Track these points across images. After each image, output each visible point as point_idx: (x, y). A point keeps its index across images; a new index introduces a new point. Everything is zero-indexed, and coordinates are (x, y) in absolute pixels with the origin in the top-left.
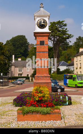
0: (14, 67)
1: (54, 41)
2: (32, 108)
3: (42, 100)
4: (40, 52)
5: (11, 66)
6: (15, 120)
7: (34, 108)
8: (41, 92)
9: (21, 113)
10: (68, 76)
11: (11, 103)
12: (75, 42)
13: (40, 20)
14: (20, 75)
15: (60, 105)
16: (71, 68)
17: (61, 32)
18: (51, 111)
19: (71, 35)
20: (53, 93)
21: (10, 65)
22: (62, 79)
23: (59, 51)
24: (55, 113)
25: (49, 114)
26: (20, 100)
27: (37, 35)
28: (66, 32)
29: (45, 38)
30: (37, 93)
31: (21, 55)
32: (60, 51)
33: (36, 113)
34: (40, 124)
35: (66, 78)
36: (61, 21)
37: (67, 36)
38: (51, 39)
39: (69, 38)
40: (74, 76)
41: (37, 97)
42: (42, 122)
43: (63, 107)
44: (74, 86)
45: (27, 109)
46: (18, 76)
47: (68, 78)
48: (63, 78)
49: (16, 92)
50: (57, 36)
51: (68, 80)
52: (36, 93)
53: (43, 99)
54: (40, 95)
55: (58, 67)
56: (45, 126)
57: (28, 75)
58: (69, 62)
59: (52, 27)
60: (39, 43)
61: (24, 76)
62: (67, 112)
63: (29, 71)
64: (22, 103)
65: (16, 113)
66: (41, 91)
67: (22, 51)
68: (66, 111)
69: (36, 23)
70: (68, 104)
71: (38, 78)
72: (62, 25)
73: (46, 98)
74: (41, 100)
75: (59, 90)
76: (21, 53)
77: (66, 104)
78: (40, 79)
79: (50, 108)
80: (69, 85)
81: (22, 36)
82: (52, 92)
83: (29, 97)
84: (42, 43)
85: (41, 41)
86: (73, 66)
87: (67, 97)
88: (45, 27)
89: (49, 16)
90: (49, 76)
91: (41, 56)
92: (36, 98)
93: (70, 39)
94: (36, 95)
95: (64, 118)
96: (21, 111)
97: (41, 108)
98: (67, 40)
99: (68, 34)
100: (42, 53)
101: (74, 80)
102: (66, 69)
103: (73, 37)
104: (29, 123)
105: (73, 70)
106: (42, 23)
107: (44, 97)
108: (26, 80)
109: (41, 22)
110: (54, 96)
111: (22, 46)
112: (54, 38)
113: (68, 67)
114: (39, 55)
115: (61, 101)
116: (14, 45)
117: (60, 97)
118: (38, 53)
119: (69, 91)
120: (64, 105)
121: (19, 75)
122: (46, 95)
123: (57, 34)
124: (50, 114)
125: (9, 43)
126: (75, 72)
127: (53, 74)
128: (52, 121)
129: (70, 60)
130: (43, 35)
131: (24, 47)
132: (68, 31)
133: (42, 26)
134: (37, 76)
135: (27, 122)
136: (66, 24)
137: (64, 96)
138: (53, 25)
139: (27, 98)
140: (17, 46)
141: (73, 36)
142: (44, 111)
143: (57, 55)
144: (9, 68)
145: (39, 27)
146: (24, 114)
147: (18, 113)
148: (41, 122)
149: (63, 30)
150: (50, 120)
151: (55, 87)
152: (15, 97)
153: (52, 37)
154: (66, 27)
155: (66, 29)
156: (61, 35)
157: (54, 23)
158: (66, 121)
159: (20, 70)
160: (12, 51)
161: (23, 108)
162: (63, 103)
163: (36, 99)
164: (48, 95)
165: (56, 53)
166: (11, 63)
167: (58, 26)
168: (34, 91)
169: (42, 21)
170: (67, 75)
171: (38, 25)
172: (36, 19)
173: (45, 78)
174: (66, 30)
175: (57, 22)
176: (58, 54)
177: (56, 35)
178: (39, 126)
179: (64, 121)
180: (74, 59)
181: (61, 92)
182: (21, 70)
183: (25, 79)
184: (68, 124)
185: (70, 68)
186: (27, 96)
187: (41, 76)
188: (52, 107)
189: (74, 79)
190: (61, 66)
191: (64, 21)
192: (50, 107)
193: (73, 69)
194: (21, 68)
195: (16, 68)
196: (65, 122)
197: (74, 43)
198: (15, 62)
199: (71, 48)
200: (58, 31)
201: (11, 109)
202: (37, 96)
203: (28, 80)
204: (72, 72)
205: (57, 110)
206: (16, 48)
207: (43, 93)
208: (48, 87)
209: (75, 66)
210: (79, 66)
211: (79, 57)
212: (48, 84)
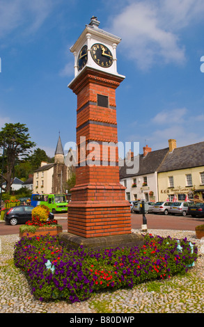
4: (98, 122)
13: (98, 46)
17: (20, 138)
19: (33, 143)
27: (92, 77)
28: (28, 138)
29: (109, 89)
39: (30, 147)
59: (8, 130)
60: (96, 99)
71: (96, 194)
72: (22, 130)
78: (103, 197)
85: (99, 96)
86: (31, 185)
91: (101, 133)
99: (29, 142)
100: (102, 127)
102: (21, 188)
106: (103, 54)
113: (24, 186)
114: (96, 129)
118: (94, 126)
126: (34, 192)
130: (107, 80)
133: (102, 61)
134: (94, 187)
136: (27, 129)
145: (96, 61)
157: (11, 125)
171: (94, 55)
172: (88, 40)
174: (28, 136)
175: (16, 124)
180: (33, 175)
185: (27, 187)
193: (32, 188)
204: (30, 192)
208: (123, 218)
209: (35, 184)
210: (40, 184)
211: (40, 173)
212: (124, 211)
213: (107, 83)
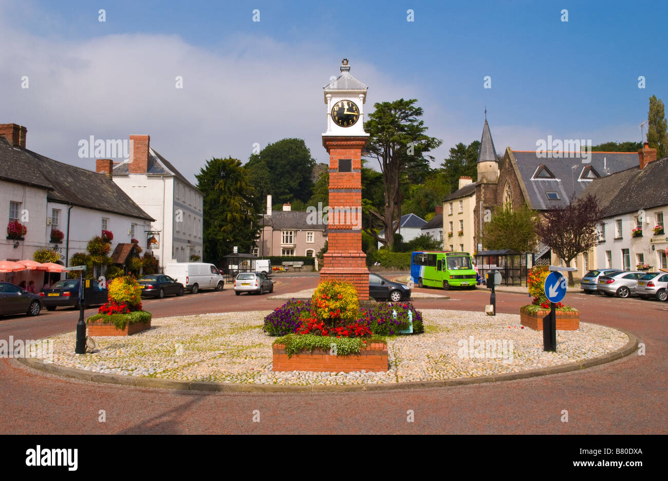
0: (270, 228)
1: (385, 156)
2: (312, 339)
3: (338, 318)
4: (338, 189)
5: (263, 227)
6: (269, 369)
7: (318, 339)
8: (336, 297)
9: (282, 352)
10: (425, 255)
11: (259, 327)
12: (446, 160)
13: (340, 105)
14: (288, 253)
15: (392, 334)
16: (435, 234)
17: (405, 131)
18: (362, 347)
19: (433, 139)
20: (374, 302)
21: (261, 223)
22: (408, 266)
23: (399, 185)
24: (373, 352)
25: (356, 353)
26: (282, 320)
27: (330, 143)
28: (421, 130)
29: (353, 151)
30: (326, 299)
31: (292, 195)
32: (405, 184)
33: (322, 352)
34: (332, 378)
35: (418, 263)
36: (406, 99)
37: (423, 141)
38: (378, 150)
39: (430, 148)
40: (440, 256)
41: (327, 309)
42: (336, 375)
43: (400, 338)
44: (440, 285)
45: (298, 340)
46: (281, 255)
47: (425, 263)
48: (410, 261)
49: (275, 299)
50: (393, 142)
51: (423, 268)
52: (322, 299)
53: (342, 315)
54: (333, 304)
55: (397, 232)
56: (344, 384)
57: (310, 253)
58: (430, 216)
59: (380, 118)
60: (337, 165)
61: (300, 255)
62: (407, 352)
63: (313, 242)
64: (289, 327)
65: (270, 352)
66: (336, 295)
67: (294, 184)
68: (404, 349)
69: (329, 111)
70: (412, 331)
71: (332, 262)
72: (410, 113)
73: (349, 314)
74: (335, 319)
75: (396, 297)
76: (292, 190)
77: (407, 332)
78: (340, 264)
79: (358, 339)
80: (425, 283)
81: (295, 140)
82: (370, 299)
83: (307, 313)
84: (345, 166)
85: (341, 161)
86: (439, 229)
87: (410, 313)
88: (354, 122)
89: (365, 94)
90: (361, 255)
91: (342, 201)
92: (323, 312)
93: (432, 152)
94: (324, 305)
95: (396, 366)
96: (284, 346)
97: (335, 338)
98: (424, 154)
99: (426, 138)
100: (343, 194)
101: (439, 269)
102: (419, 237)
103: (440, 146)
104: (303, 377)
105: (439, 239)
106: (346, 112)
107: (343, 309)
108: (305, 268)
109: (342, 109)
110: (376, 309)
111: (294, 168)
112: (387, 147)
113: (425, 232)
115: (393, 323)
116: (271, 168)
117: (392, 312)
118: (334, 194)
119: (423, 298)
120: (400, 334)
121: (284, 253)
122: (351, 306)
123: (395, 137)
124: (359, 353)
125: (258, 162)
126: (446, 246)
127: (382, 252)
128: (363, 371)
129: (432, 210)
130: (349, 143)
131: (300, 172)
132: (427, 128)
133: (345, 119)
134: (331, 255)
135: (297, 373)
136: (419, 109)
137: (401, 310)
138: (384, 113)
139: (303, 314)
140: (281, 170)
141: (440, 143)
142: (344, 346)
143: (393, 197)
144: (256, 232)
145: (337, 123)
146: (291, 353)
147: (276, 351)
148: (334, 373)
149: (413, 126)
150: (359, 369)
151: (384, 285)
152: (271, 312)
153: (380, 146)
154: (419, 118)
155: (421, 123)
156: (404, 139)
157: (386, 105)
158: (400, 373)
159: (287, 237)
160: (266, 183)
161: (288, 338)
162: (399, 329)
163: (324, 316)
164: (354, 306)
165: (392, 191)
166: (263, 217)
167: (397, 116)
168: (318, 294)
169: (346, 107)
170: (421, 254)
171: (335, 117)
172: (329, 101)
173: (351, 262)
174: (421, 127)
175: (395, 103)
176: (397, 192)
177: (391, 139)
178: (328, 382)
179: (396, 372)
180: (442, 208)
181: (399, 301)
182: (291, 237)
183: (301, 263)
184: (404, 380)
185: (431, 234)
186: (303, 309)
187: (340, 255)
188: (365, 336)
189: (440, 265)
190: (405, 226)
191: (415, 100)
192: (359, 335)
193: (441, 236)
194: (291, 233)
195: (275, 232)
196: (397, 376)
197: (444, 162)
198: (273, 216)
199: (435, 177)
200: (398, 127)
201: (257, 341)
202: (326, 307)
203: (310, 267)
204: (437, 246)
205: (377, 345)
206: (278, 175)
207: (341, 299)
208: (360, 285)
209: (446, 228)
210: (457, 229)
211: (456, 204)
212: (360, 278)
213: (349, 145)
